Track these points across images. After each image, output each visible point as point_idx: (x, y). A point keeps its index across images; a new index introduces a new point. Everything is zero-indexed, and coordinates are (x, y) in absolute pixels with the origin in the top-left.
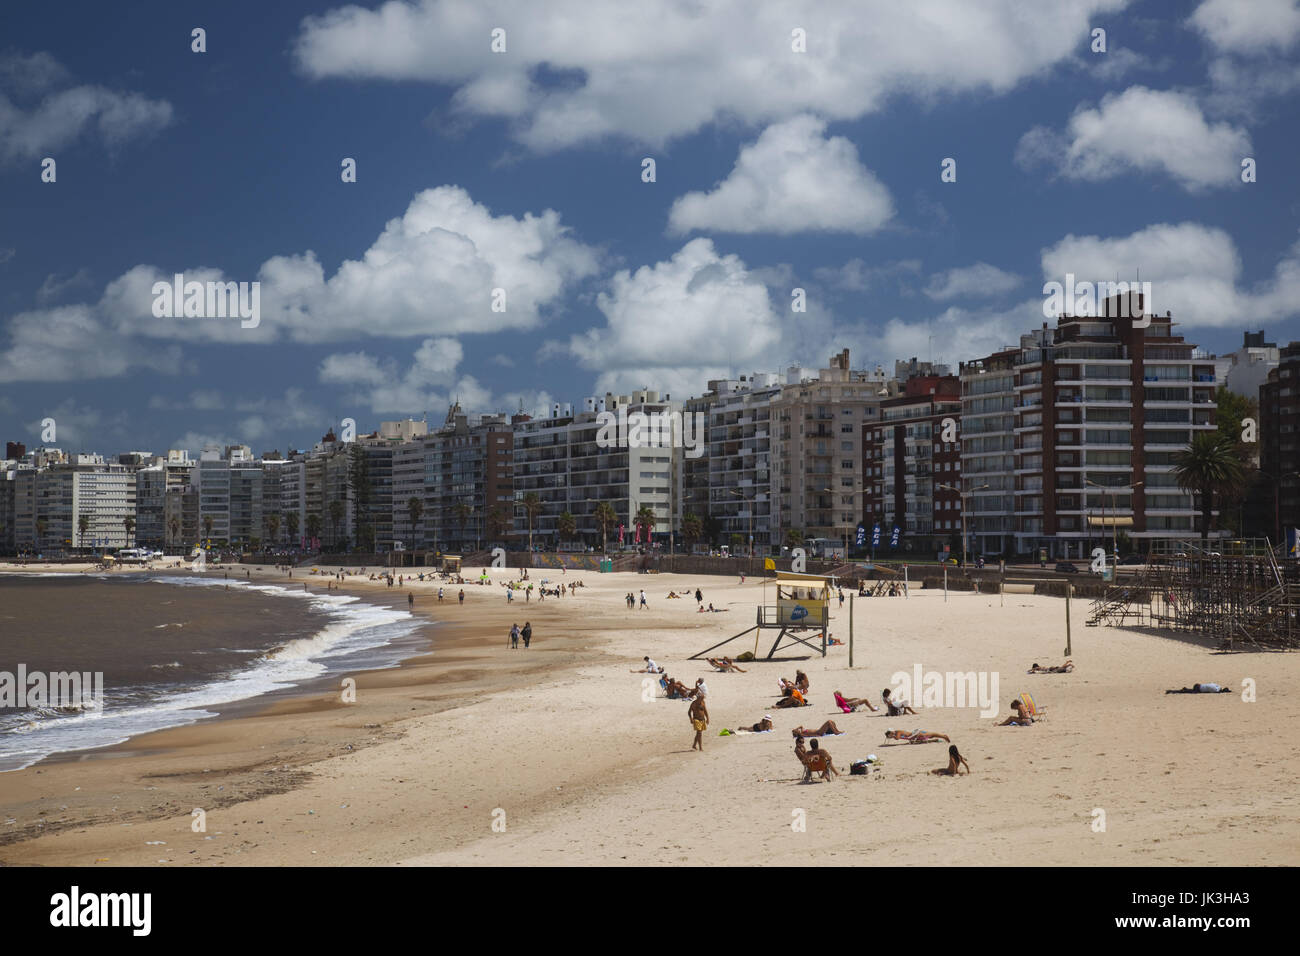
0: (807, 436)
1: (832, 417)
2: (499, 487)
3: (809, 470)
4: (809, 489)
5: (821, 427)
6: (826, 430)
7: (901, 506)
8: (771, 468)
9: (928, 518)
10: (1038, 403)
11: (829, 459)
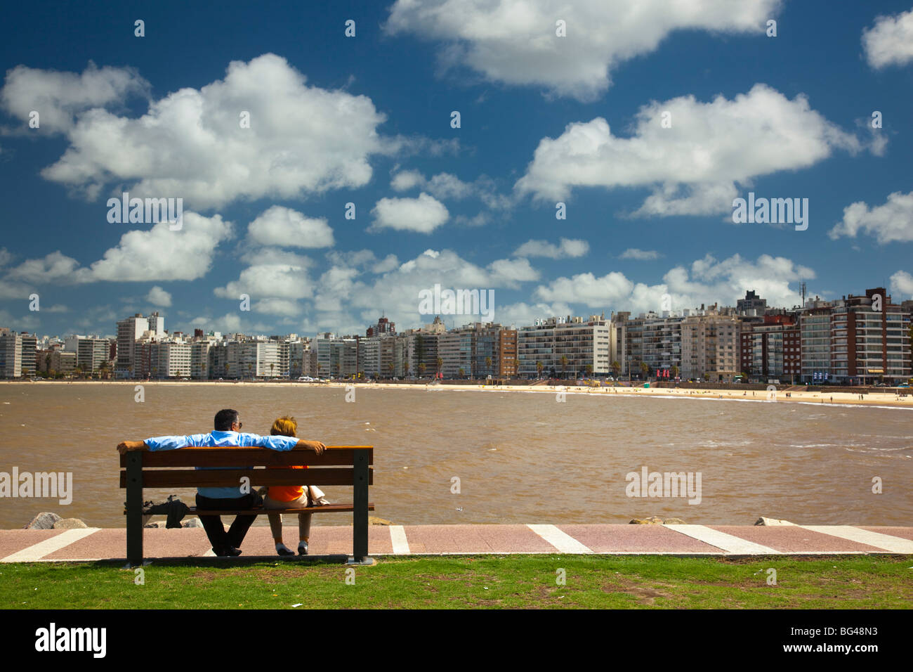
0: (707, 336)
1: (716, 329)
2: (505, 353)
3: (707, 350)
4: (707, 356)
5: (712, 333)
6: (714, 333)
7: (765, 364)
8: (682, 349)
9: (781, 369)
10: (846, 327)
11: (715, 345)
